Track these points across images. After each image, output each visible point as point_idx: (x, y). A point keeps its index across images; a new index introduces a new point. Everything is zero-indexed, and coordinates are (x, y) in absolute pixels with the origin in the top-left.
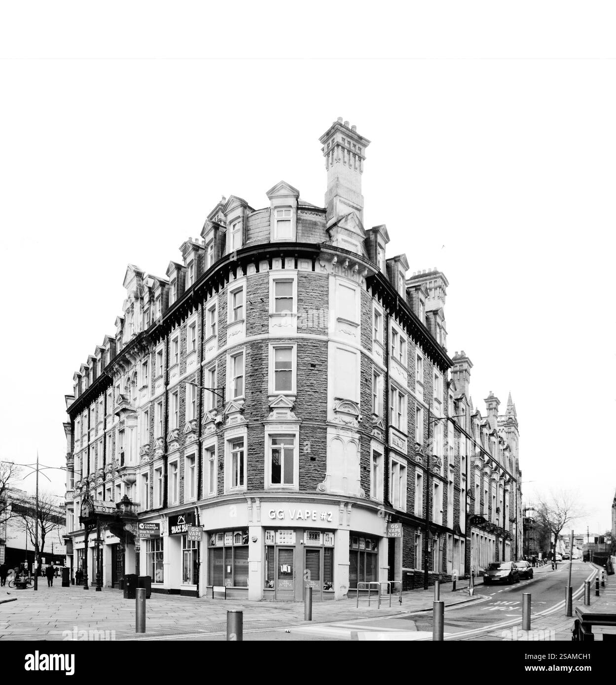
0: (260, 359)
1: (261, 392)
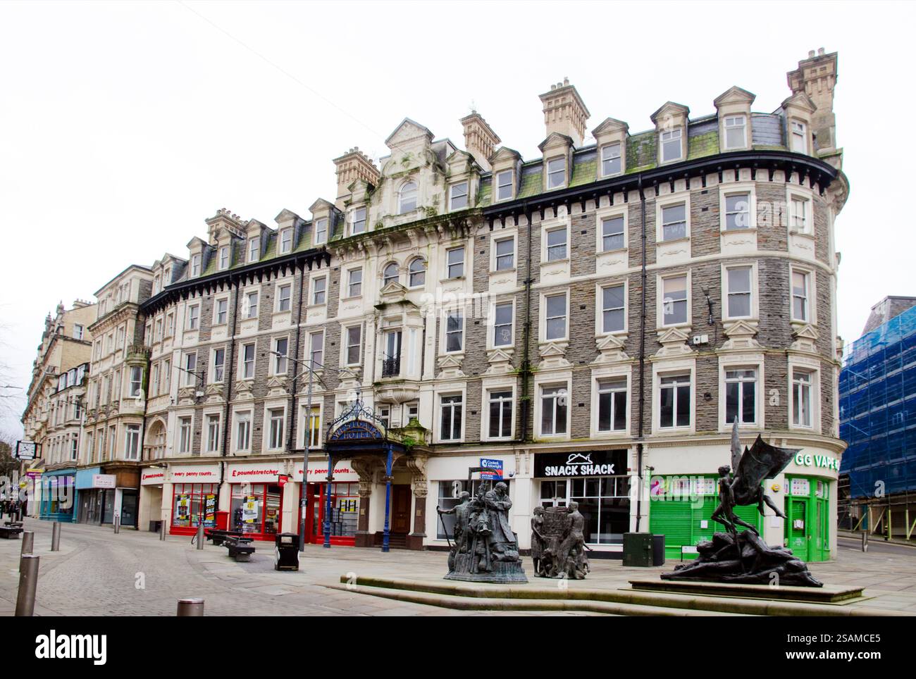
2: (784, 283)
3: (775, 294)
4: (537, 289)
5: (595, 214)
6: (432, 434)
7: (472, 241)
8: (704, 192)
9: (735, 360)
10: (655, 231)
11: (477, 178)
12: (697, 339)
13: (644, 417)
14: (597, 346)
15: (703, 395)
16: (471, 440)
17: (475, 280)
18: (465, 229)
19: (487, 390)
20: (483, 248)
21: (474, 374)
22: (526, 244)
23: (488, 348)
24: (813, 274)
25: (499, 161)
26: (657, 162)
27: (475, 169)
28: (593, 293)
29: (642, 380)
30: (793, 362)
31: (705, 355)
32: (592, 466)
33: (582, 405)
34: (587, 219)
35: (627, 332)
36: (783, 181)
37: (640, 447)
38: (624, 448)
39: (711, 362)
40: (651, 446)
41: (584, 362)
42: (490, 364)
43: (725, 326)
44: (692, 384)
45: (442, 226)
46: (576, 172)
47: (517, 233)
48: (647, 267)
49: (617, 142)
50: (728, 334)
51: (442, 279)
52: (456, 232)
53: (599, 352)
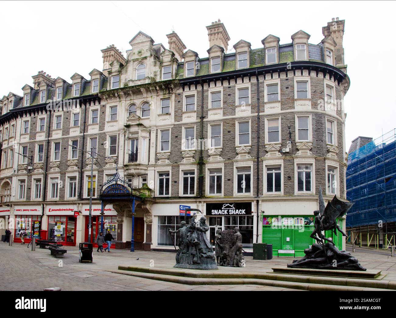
0: (321, 123)
1: (322, 141)
2: (323, 126)
3: (319, 130)
4: (207, 121)
5: (235, 86)
6: (154, 192)
7: (173, 96)
8: (287, 80)
9: (302, 161)
10: (264, 96)
11: (176, 64)
12: (284, 150)
13: (260, 187)
14: (236, 151)
15: (287, 177)
16: (174, 196)
17: (175, 116)
18: (170, 89)
19: (182, 170)
20: (179, 99)
21: (175, 162)
22: (201, 99)
23: (182, 150)
24: (336, 122)
25: (188, 57)
26: (264, 63)
27: (175, 60)
28: (234, 125)
29: (258, 168)
30: (328, 163)
31: (288, 158)
32: (234, 210)
33: (229, 180)
34: (231, 88)
35: (251, 145)
36: (322, 77)
37: (258, 201)
38: (250, 202)
39: (291, 161)
40: (263, 201)
41: (230, 159)
42: (183, 158)
43: (297, 144)
44: (282, 172)
45: (159, 87)
46: (225, 65)
47: (196, 93)
48: (260, 114)
49: (245, 52)
50: (298, 148)
51: (159, 114)
52: (166, 90)
53: (237, 154)
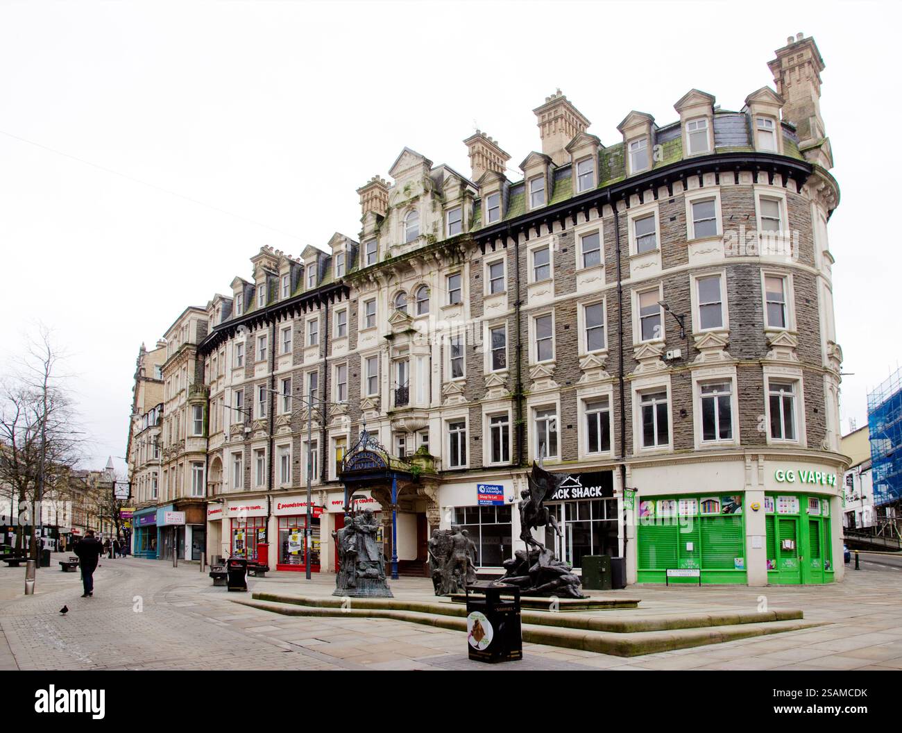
0: (749, 286)
1: (753, 325)
2: (756, 290)
3: (746, 302)
4: (526, 311)
5: (574, 232)
6: (441, 461)
7: (467, 265)
8: (672, 201)
9: (707, 374)
10: (628, 244)
11: (470, 202)
12: (669, 355)
13: (627, 437)
14: (580, 366)
15: (679, 412)
16: (475, 466)
17: (472, 305)
18: (460, 255)
19: (487, 415)
20: (478, 272)
21: (475, 399)
22: (514, 266)
23: (486, 373)
24: (790, 278)
25: (487, 184)
26: (626, 173)
27: (468, 194)
28: (574, 312)
29: (622, 399)
30: (769, 372)
31: (678, 370)
32: (581, 489)
33: (570, 427)
34: (567, 237)
35: (607, 350)
36: (751, 182)
37: (623, 468)
38: (609, 469)
39: (685, 377)
40: (633, 466)
41: (570, 383)
42: (487, 389)
43: (696, 339)
44: (669, 401)
45: (439, 252)
46: (557, 189)
47: (506, 255)
48: (623, 283)
49: (589, 157)
50: (698, 347)
51: (443, 305)
52: (453, 258)
53: (582, 372)
